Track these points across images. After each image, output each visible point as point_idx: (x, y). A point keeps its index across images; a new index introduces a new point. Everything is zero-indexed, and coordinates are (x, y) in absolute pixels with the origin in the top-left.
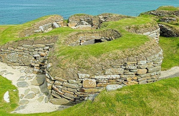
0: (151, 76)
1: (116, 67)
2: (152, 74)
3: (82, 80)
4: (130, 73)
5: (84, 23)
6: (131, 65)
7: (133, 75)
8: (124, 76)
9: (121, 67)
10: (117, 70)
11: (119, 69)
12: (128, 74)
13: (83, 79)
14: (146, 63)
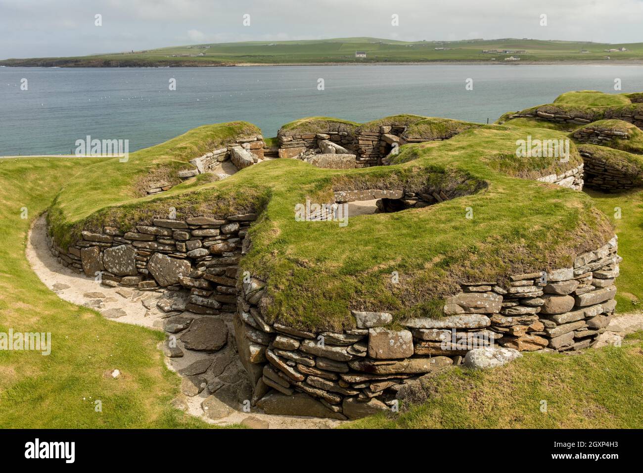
0: (587, 318)
1: (478, 289)
2: (591, 312)
3: (366, 331)
4: (524, 310)
5: (330, 147)
6: (524, 282)
7: (531, 318)
8: (503, 320)
9: (493, 291)
10: (481, 300)
11: (485, 295)
12: (514, 312)
13: (371, 330)
14: (571, 276)
